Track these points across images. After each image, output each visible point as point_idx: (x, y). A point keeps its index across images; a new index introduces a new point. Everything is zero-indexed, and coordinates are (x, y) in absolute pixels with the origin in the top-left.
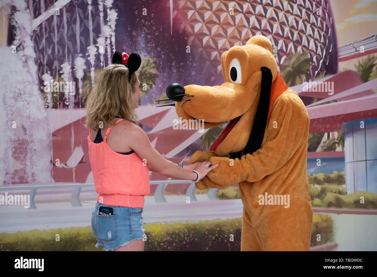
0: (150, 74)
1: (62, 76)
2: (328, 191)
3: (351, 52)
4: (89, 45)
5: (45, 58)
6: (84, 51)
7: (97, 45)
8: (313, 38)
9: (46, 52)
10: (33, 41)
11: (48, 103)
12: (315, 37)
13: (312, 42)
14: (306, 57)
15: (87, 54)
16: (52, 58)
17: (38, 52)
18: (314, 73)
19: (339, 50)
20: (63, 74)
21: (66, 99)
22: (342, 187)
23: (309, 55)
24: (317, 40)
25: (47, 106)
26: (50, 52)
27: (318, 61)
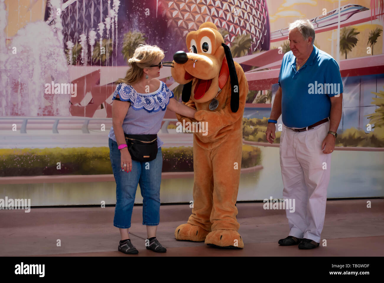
1: (80, 43)
2: (259, 131)
3: (279, 36)
5: (69, 30)
6: (96, 26)
8: (254, 25)
9: (70, 26)
10: (62, 18)
11: (70, 61)
12: (255, 25)
13: (253, 27)
14: (249, 38)
15: (98, 29)
16: (74, 30)
17: (65, 26)
18: (253, 49)
19: (271, 34)
20: (81, 41)
21: (82, 59)
23: (251, 36)
24: (256, 26)
25: (68, 63)
26: (72, 26)
27: (257, 41)
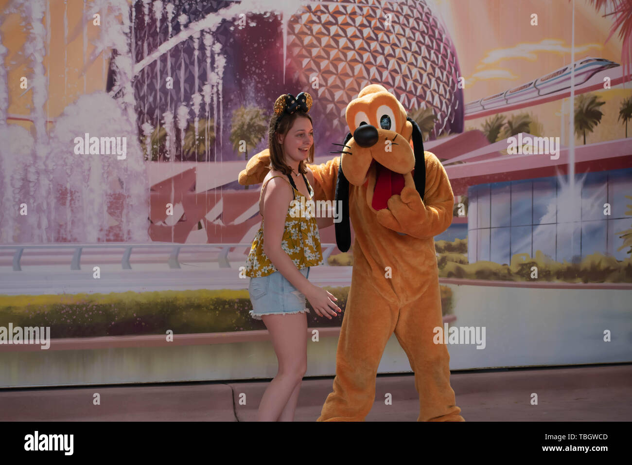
0: (259, 126)
1: (164, 126)
2: (448, 260)
3: (478, 110)
4: (194, 93)
5: (146, 106)
6: (188, 99)
7: (203, 93)
8: (438, 93)
9: (147, 100)
10: (134, 87)
11: (148, 155)
12: (440, 92)
13: (437, 97)
14: (430, 114)
15: (191, 103)
16: (153, 106)
17: (139, 99)
18: (438, 132)
19: (465, 107)
20: (164, 123)
21: (167, 151)
22: (463, 256)
23: (433, 111)
24: (442, 95)
25: (146, 159)
26: (151, 99)
27: (443, 118)
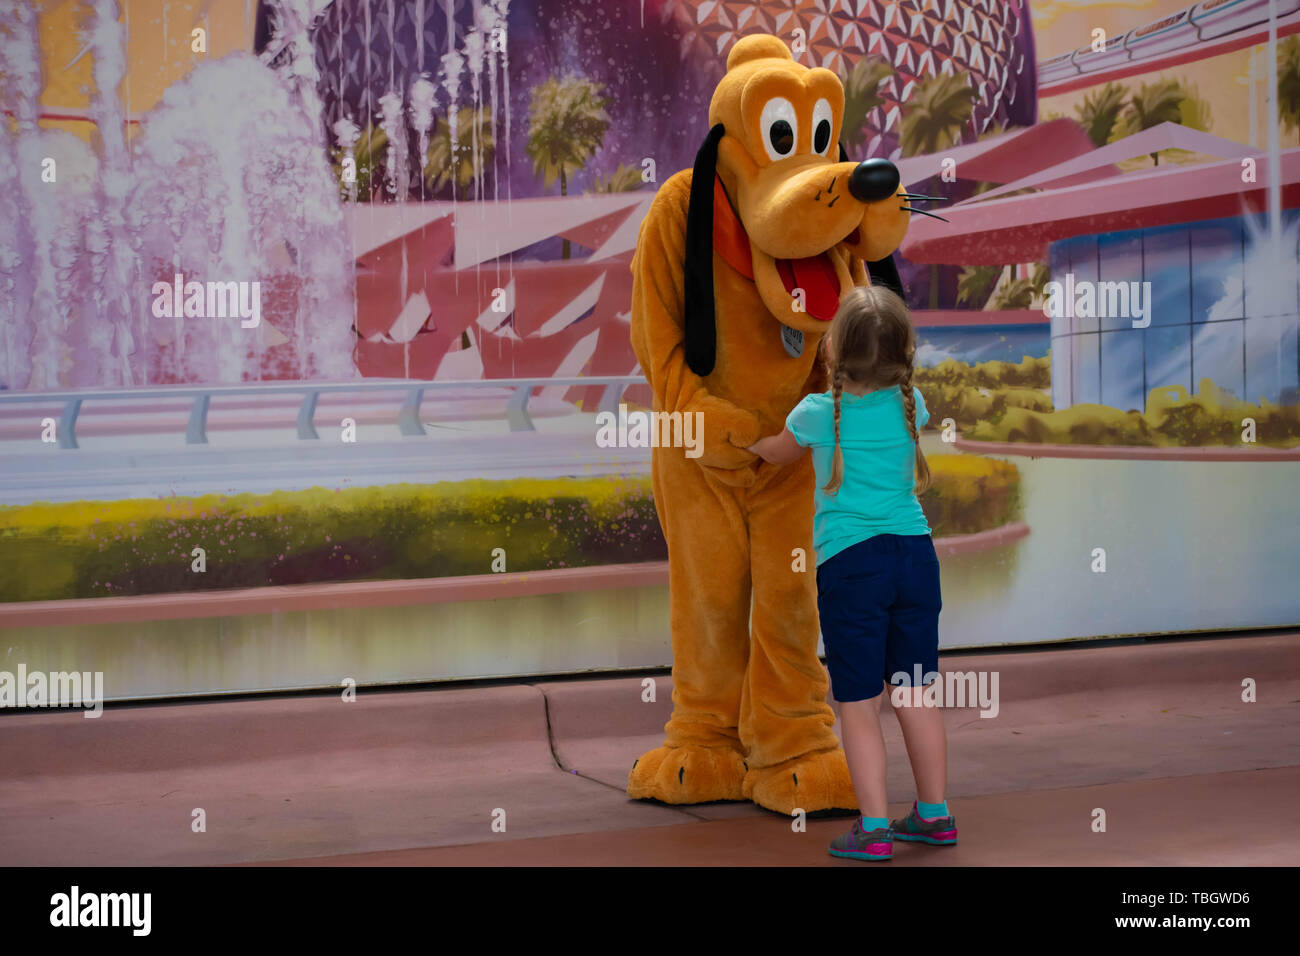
0: (591, 121)
1: (382, 126)
2: (1009, 404)
3: (1068, 74)
4: (446, 52)
5: (343, 82)
6: (433, 65)
7: (465, 52)
8: (979, 39)
9: (344, 69)
10: (314, 43)
11: (348, 190)
12: (983, 39)
13: (976, 48)
14: (963, 86)
15: (441, 74)
16: (357, 82)
17: (325, 68)
18: (980, 124)
19: (1039, 70)
20: (382, 120)
21: (390, 180)
22: (1041, 396)
23: (969, 80)
24: (988, 44)
25: (343, 197)
26: (352, 67)
27: (991, 95)
